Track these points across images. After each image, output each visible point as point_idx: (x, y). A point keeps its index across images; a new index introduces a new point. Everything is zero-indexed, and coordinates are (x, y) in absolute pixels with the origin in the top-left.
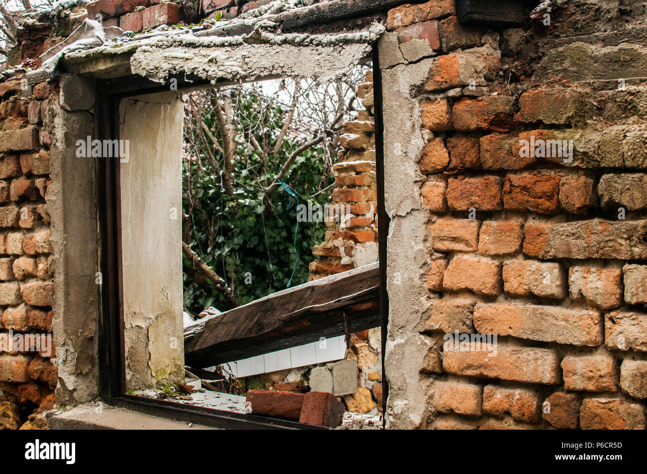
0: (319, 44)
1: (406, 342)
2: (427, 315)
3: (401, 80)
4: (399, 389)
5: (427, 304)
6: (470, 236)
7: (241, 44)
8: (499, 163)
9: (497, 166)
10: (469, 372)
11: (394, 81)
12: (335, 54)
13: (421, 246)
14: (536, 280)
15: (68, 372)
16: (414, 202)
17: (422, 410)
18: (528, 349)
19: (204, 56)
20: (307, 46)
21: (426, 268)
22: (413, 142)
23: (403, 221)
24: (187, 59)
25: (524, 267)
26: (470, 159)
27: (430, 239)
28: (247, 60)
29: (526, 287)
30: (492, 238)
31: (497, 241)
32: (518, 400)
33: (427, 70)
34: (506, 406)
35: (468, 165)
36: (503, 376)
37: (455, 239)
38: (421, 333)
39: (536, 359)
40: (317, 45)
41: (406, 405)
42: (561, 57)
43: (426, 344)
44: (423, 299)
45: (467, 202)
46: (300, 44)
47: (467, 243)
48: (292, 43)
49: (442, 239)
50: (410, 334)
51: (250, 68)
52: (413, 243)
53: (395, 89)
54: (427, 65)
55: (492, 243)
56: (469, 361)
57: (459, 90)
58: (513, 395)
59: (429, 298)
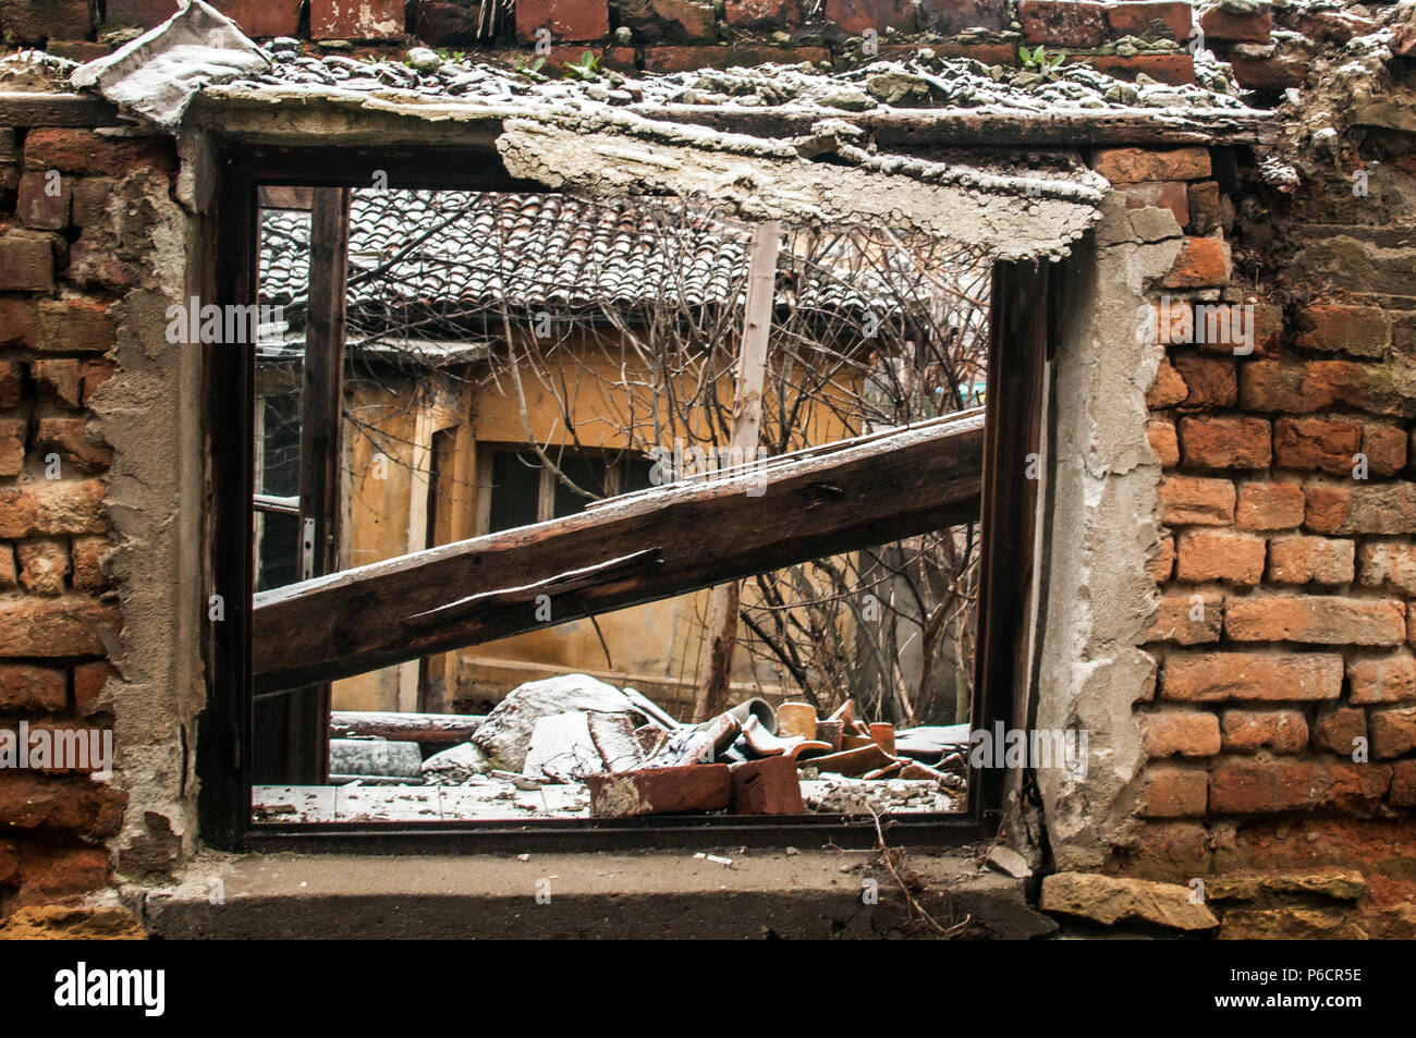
0: (975, 186)
1: (1115, 664)
2: (1152, 620)
3: (1130, 269)
4: (1098, 734)
5: (1155, 604)
6: (1226, 503)
7: (793, 158)
8: (1277, 401)
9: (1271, 408)
10: (1210, 696)
11: (1119, 267)
12: (1015, 209)
13: (1148, 519)
14: (1326, 563)
15: (167, 797)
16: (1144, 453)
17: (1136, 760)
18: (1306, 656)
19: (708, 168)
20: (949, 185)
21: (1154, 552)
22: (1144, 364)
23: (1119, 482)
24: (667, 169)
25: (1307, 547)
26: (1226, 394)
27: (1160, 509)
28: (828, 194)
29: (1309, 573)
30: (1263, 506)
31: (1271, 511)
32: (1285, 725)
33: (1174, 257)
34: (1265, 736)
35: (1223, 402)
36: (1267, 695)
37: (1199, 509)
38: (1138, 647)
39: (1318, 669)
40: (970, 188)
41: (1109, 755)
42: (1326, 255)
43: (1149, 662)
44: (1148, 596)
45: (1229, 456)
46: (934, 180)
47: (1220, 514)
48: (915, 175)
49: (1176, 508)
50: (1121, 650)
51: (838, 210)
52: (1135, 515)
53: (1118, 279)
54: (1172, 250)
55: (1263, 515)
56: (1213, 681)
57: (1217, 292)
58: (1277, 720)
59: (1156, 594)
